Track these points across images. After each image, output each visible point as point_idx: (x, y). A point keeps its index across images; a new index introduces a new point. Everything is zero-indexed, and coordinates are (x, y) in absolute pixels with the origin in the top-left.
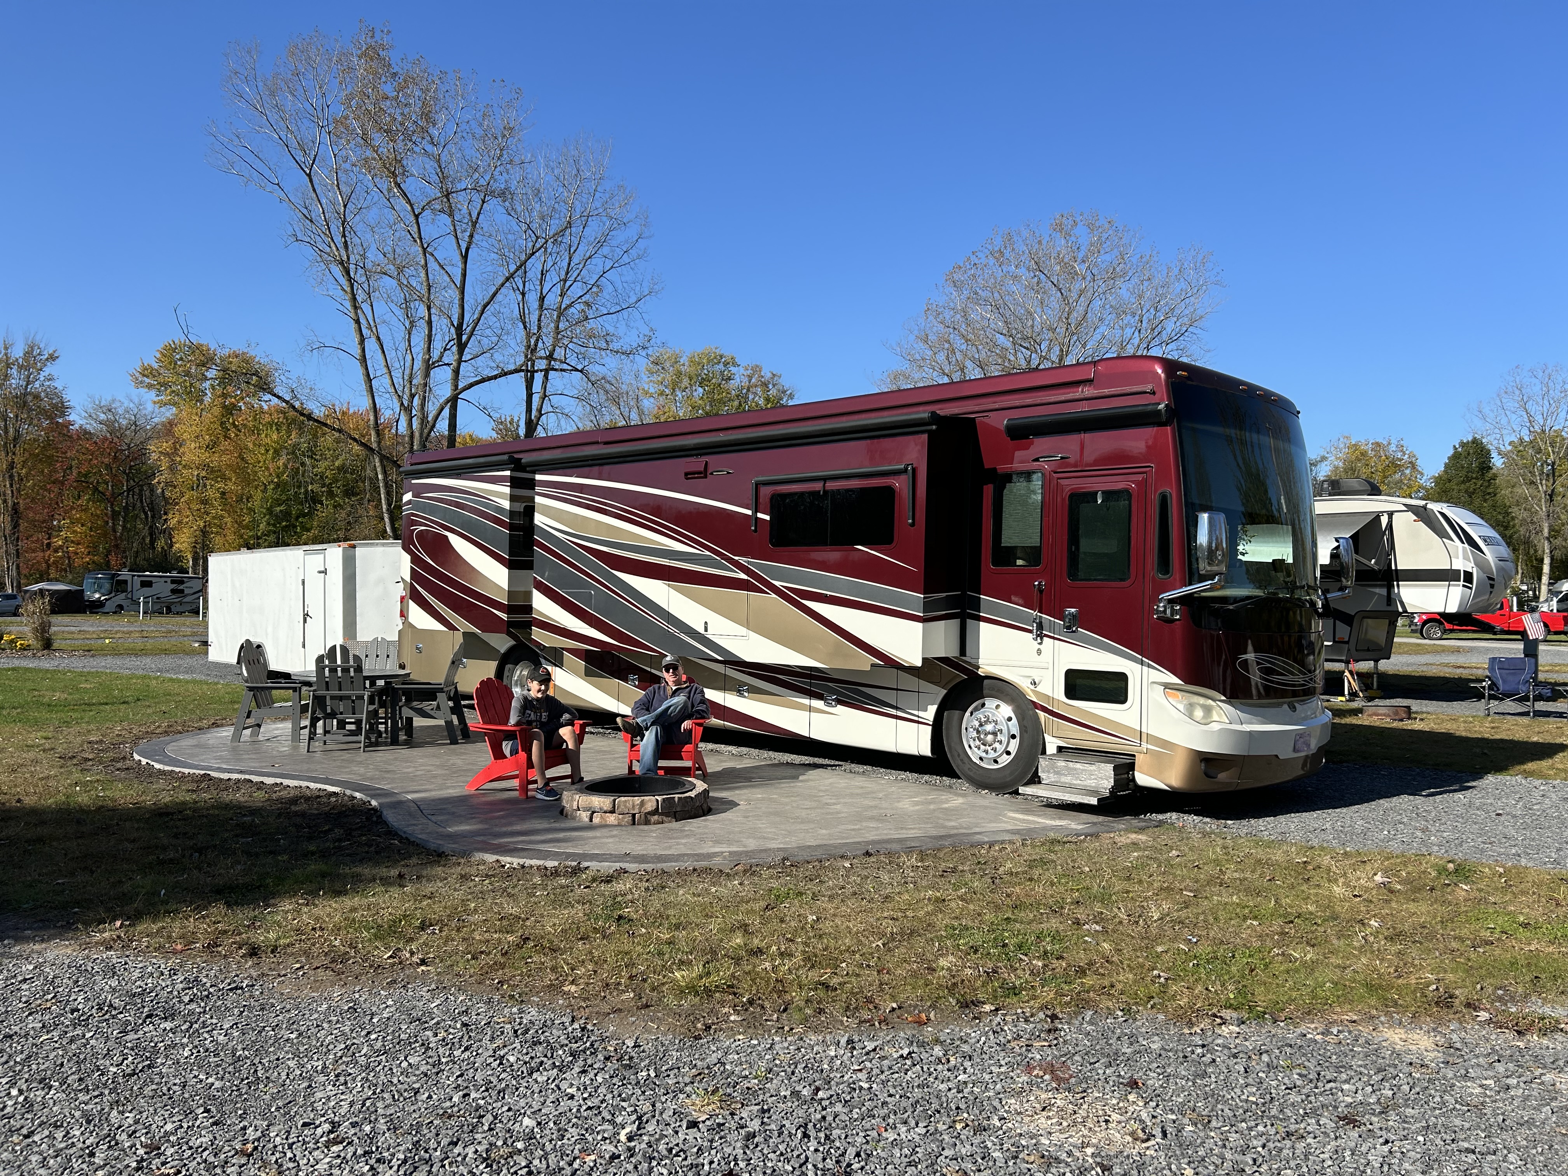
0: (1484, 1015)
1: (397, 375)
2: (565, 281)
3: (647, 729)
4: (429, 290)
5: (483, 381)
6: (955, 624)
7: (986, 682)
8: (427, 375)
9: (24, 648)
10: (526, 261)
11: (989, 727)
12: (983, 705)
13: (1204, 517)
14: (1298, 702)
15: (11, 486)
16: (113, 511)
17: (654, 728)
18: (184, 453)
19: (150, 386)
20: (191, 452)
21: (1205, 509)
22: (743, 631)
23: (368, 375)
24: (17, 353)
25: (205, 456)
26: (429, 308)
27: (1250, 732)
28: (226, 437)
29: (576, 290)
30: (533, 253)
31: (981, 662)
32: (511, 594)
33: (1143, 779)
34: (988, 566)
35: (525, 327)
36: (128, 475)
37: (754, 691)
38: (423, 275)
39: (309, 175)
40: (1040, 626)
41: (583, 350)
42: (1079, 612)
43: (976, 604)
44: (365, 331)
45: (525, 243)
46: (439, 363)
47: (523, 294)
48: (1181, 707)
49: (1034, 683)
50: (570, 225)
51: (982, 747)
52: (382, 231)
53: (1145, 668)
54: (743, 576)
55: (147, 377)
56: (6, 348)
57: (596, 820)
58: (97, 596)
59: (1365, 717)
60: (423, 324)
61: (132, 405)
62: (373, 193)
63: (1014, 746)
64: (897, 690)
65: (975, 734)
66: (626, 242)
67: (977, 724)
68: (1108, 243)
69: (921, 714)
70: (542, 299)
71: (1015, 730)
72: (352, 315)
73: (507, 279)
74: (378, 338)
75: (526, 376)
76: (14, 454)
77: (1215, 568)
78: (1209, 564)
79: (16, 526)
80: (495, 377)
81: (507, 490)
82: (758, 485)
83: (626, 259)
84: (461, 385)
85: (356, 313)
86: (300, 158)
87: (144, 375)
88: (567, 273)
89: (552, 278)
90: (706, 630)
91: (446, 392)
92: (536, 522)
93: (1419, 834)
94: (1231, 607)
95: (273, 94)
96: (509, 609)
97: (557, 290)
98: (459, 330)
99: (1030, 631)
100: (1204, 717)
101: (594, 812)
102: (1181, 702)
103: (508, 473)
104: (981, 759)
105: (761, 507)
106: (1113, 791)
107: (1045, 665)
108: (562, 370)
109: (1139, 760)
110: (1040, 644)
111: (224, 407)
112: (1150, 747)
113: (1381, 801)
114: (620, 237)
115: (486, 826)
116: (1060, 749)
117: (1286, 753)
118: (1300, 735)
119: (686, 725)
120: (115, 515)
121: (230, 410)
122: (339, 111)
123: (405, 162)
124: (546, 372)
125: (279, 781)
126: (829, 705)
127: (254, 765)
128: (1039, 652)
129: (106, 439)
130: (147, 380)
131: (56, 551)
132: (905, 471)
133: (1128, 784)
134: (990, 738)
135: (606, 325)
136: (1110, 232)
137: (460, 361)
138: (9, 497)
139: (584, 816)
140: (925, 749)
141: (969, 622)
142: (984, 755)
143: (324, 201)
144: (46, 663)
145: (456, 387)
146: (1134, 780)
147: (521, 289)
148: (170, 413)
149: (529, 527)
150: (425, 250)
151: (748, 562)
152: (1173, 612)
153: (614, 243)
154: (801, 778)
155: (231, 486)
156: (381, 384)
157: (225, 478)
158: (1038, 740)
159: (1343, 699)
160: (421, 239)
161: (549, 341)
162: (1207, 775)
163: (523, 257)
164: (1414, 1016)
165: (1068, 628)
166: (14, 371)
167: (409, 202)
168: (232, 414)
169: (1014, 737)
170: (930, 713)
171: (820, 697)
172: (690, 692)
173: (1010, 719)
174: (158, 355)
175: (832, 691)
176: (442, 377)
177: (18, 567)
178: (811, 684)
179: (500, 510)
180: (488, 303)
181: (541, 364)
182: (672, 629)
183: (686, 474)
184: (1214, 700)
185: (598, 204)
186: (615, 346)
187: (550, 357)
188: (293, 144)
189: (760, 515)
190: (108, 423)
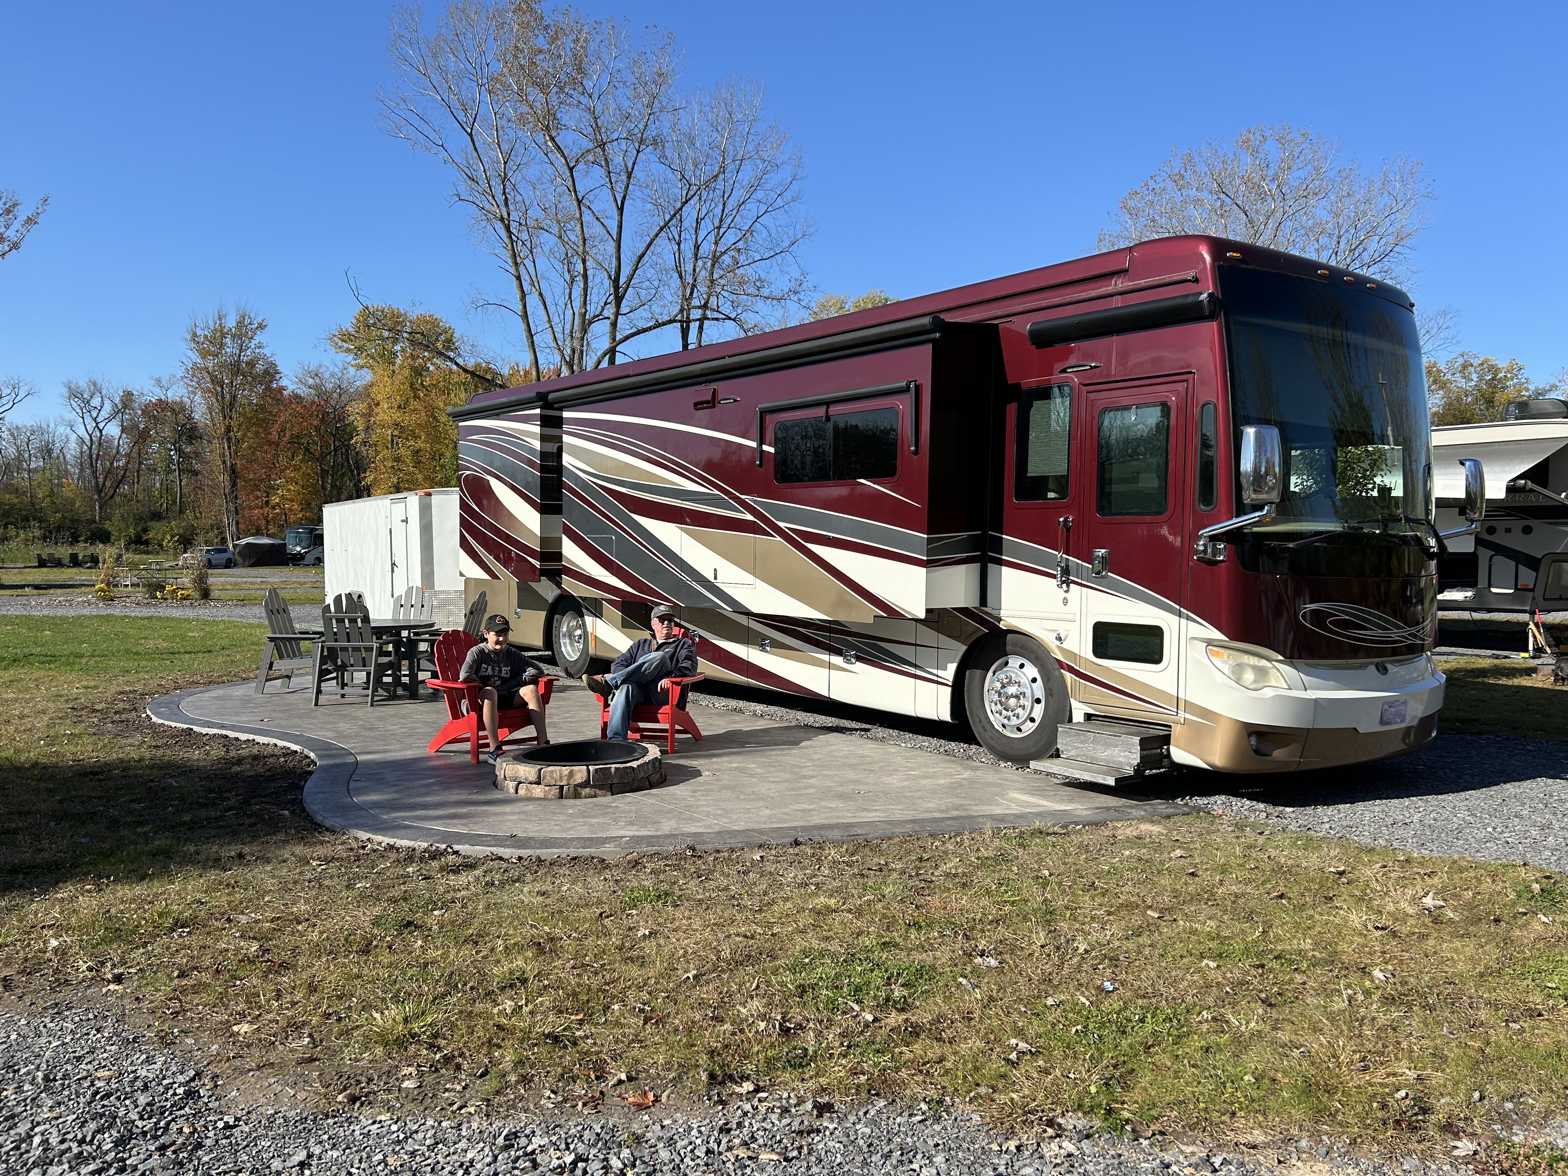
0: (1465, 1147)
1: (558, 329)
2: (719, 228)
3: (617, 688)
4: (584, 243)
5: (638, 332)
6: (975, 567)
7: (1009, 636)
8: (584, 331)
9: (185, 598)
10: (681, 209)
11: (1012, 690)
12: (1007, 663)
13: (1250, 432)
14: (1392, 662)
15: (229, 448)
16: (322, 469)
17: (625, 687)
18: (377, 414)
19: (348, 350)
20: (385, 414)
21: (1249, 422)
22: (749, 578)
23: (530, 331)
24: (231, 323)
25: (397, 416)
26: (584, 261)
27: (1316, 701)
28: (416, 397)
29: (730, 238)
30: (687, 201)
31: (1003, 613)
32: (544, 540)
33: (1179, 755)
34: (1011, 500)
35: (681, 277)
36: (334, 436)
37: (777, 645)
38: (578, 228)
39: (470, 135)
40: (1066, 571)
41: (735, 297)
42: (1110, 554)
43: (998, 546)
44: (526, 287)
45: (678, 191)
46: (597, 317)
47: (679, 244)
48: (1226, 669)
49: (1059, 639)
50: (723, 170)
51: (1004, 712)
52: (544, 187)
53: (1184, 621)
54: (749, 517)
55: (345, 342)
56: (220, 319)
57: (522, 792)
58: (298, 549)
59: (1539, 677)
60: (579, 279)
61: (336, 370)
62: (530, 149)
63: (1038, 711)
64: (916, 645)
65: (996, 698)
66: (780, 184)
67: (999, 685)
68: (1302, 158)
69: (941, 673)
70: (697, 247)
71: (1040, 693)
72: (512, 270)
73: (661, 229)
74: (541, 294)
75: (682, 326)
76: (231, 418)
77: (1264, 496)
78: (1255, 491)
79: (234, 485)
80: (650, 329)
81: (537, 429)
82: (763, 413)
83: (780, 202)
84: (619, 337)
85: (517, 270)
86: (462, 118)
87: (343, 341)
88: (721, 221)
89: (706, 226)
90: (716, 578)
91: (606, 345)
92: (564, 463)
93: (1534, 833)
94: (1291, 545)
95: (435, 56)
96: (543, 557)
97: (712, 238)
98: (616, 281)
99: (1054, 576)
100: (1255, 681)
101: (520, 783)
102: (1226, 662)
103: (538, 411)
104: (1003, 726)
105: (767, 440)
106: (1139, 770)
107: (1071, 617)
108: (717, 319)
109: (1176, 732)
110: (1067, 591)
111: (412, 368)
112: (1188, 716)
113: (1508, 786)
114: (774, 180)
115: (396, 796)
116: (1088, 717)
117: (1369, 725)
118: (1390, 703)
119: (664, 683)
120: (324, 474)
121: (418, 372)
122: (497, 67)
123: (558, 115)
124: (701, 321)
125: (251, 737)
126: (848, 662)
127: (244, 719)
128: (1065, 602)
129: (313, 402)
130: (346, 345)
131: (274, 508)
132: (907, 390)
133: (1161, 761)
134: (1012, 701)
135: (759, 271)
136: (1304, 146)
137: (617, 314)
138: (227, 458)
139: (511, 785)
140: (945, 715)
141: (991, 567)
142: (1006, 721)
143: (485, 160)
144: (204, 612)
145: (614, 339)
146: (1168, 756)
147: (677, 238)
148: (367, 376)
149: (559, 469)
150: (579, 202)
151: (754, 501)
152: (1215, 552)
153: (768, 186)
154: (803, 744)
155: (420, 444)
156: (543, 339)
157: (416, 437)
158: (1065, 706)
159: (1526, 655)
160: (575, 192)
161: (702, 288)
162: (1257, 752)
163: (679, 205)
164: (1353, 1142)
165: (1098, 573)
166: (228, 341)
167: (563, 155)
168: (421, 375)
169: (1038, 701)
170: (949, 673)
171: (839, 652)
172: (676, 648)
173: (1034, 680)
174: (354, 321)
175: (852, 647)
176: (601, 329)
177: (237, 523)
178: (830, 639)
179: (532, 451)
180: (643, 255)
181: (696, 314)
182: (685, 577)
183: (696, 404)
184: (1269, 660)
185: (750, 147)
186: (765, 292)
187: (705, 306)
188: (455, 104)
189: (766, 448)
190: (316, 387)
